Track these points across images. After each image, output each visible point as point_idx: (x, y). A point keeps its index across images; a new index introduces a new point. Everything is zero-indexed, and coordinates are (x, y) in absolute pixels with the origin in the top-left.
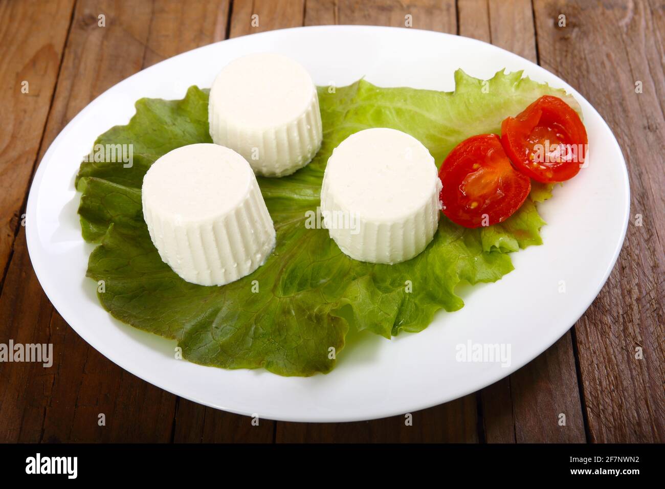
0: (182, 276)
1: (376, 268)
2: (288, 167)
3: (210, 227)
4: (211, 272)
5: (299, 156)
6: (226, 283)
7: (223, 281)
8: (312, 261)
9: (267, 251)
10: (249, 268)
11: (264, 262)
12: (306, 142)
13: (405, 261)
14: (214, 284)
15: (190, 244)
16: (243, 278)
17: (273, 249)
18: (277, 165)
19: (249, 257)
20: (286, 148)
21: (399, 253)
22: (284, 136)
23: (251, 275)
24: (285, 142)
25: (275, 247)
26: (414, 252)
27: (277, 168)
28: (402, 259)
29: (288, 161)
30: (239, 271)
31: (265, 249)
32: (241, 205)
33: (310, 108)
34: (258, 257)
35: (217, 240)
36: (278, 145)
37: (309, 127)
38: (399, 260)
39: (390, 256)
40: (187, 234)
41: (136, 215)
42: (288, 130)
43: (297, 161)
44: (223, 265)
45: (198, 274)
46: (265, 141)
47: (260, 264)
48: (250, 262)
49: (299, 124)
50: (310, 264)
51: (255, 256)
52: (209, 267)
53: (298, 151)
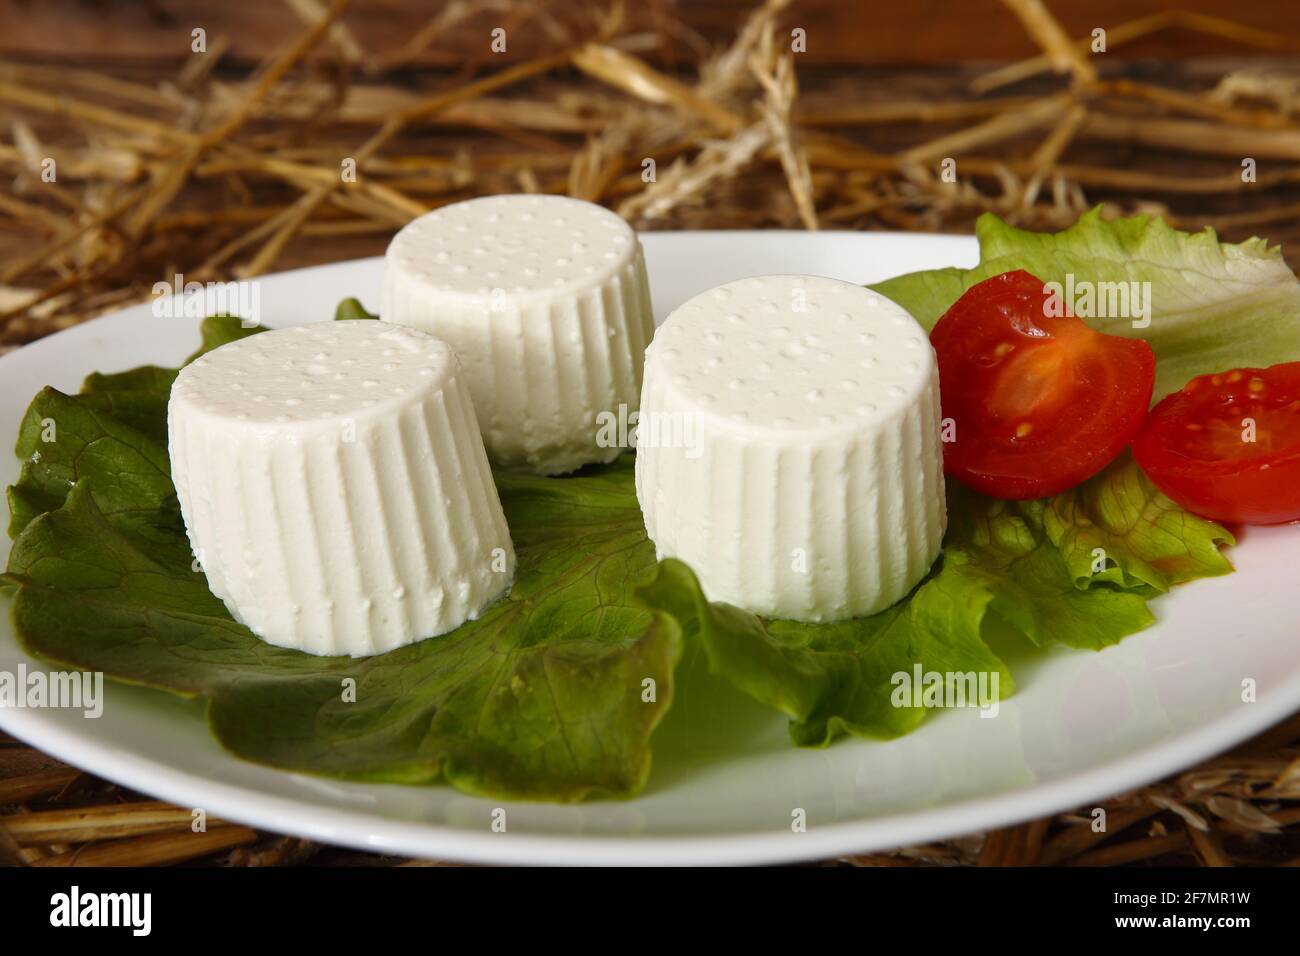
0: (258, 629)
1: (774, 628)
2: (556, 438)
3: (332, 450)
4: (334, 607)
5: (586, 409)
6: (373, 652)
7: (364, 642)
8: (605, 600)
9: (488, 583)
10: (437, 612)
11: (480, 613)
12: (606, 376)
13: (855, 618)
14: (342, 653)
15: (277, 507)
16: (420, 642)
17: (508, 588)
18: (528, 425)
19: (439, 580)
20: (549, 372)
21: (837, 577)
22: (543, 331)
23: (442, 637)
24: (548, 352)
25: (511, 585)
26: (878, 587)
27: (529, 434)
28: (845, 602)
29: (556, 417)
30: (410, 617)
31: (483, 574)
32: (418, 409)
33: (616, 282)
34: (463, 590)
35: (349, 496)
36: (530, 358)
37: (613, 332)
38: (837, 606)
39: (814, 582)
40: (271, 471)
41: (161, 508)
42: (555, 316)
43: (581, 427)
44: (367, 586)
45: (299, 612)
46: (495, 339)
47: (467, 614)
48: (441, 596)
49: (582, 307)
50: (599, 607)
51: (455, 584)
52: (328, 590)
53: (582, 391)
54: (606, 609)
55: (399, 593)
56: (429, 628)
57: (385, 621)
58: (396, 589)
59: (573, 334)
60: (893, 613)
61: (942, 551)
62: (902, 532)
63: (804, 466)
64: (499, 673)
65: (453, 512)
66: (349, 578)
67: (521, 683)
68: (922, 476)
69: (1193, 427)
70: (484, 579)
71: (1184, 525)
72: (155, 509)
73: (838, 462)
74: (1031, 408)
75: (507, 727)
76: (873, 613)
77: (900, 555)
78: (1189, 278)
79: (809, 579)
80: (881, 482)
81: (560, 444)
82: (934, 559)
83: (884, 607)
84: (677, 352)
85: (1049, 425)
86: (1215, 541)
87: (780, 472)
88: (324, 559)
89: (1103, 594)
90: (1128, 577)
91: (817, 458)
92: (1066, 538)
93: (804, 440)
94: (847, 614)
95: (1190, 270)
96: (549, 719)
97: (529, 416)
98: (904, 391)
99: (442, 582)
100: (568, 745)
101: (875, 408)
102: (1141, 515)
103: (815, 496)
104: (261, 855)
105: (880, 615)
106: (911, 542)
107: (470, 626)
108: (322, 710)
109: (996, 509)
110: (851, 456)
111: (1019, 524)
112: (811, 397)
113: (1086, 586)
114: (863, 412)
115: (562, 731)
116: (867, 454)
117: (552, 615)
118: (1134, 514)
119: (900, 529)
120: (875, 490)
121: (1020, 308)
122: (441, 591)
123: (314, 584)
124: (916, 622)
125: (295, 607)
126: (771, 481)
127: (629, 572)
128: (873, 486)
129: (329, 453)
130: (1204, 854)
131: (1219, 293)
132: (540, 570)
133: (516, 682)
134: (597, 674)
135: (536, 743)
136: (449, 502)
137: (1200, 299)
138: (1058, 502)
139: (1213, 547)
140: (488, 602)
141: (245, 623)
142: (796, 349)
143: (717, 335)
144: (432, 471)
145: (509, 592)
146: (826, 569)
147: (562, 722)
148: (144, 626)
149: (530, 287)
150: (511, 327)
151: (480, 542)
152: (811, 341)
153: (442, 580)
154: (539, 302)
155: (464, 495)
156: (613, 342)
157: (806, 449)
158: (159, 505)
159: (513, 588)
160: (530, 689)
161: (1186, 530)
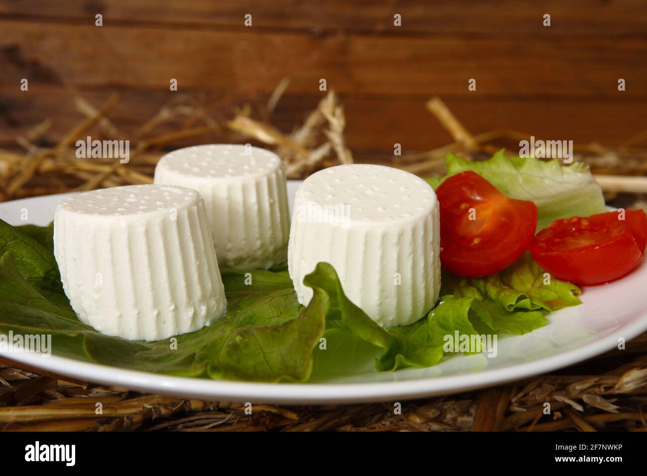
2: (243, 253)
3: (143, 229)
4: (139, 314)
5: (258, 239)
6: (158, 339)
7: (154, 333)
8: (276, 314)
9: (215, 309)
10: (191, 319)
11: (211, 324)
12: (268, 223)
13: (399, 326)
14: (142, 339)
15: (113, 260)
16: (181, 335)
17: (224, 313)
18: (229, 246)
19: (192, 303)
20: (240, 218)
21: (392, 302)
22: (238, 197)
23: (192, 333)
24: (240, 208)
25: (226, 312)
26: (411, 309)
27: (229, 251)
28: (395, 316)
29: (243, 242)
30: (177, 321)
31: (213, 304)
32: (185, 213)
33: (274, 176)
34: (203, 310)
35: (150, 254)
36: (231, 211)
37: (272, 201)
38: (391, 318)
39: (380, 304)
40: (111, 240)
41: (44, 277)
42: (244, 189)
43: (255, 248)
44: (156, 303)
45: (121, 316)
46: (214, 200)
47: (205, 323)
48: (193, 311)
49: (258, 186)
50: (272, 317)
51: (200, 306)
52: (136, 304)
53: (256, 229)
54: (276, 318)
55: (172, 307)
56: (186, 328)
57: (164, 322)
58: (171, 305)
59: (253, 199)
60: (417, 325)
61: (439, 299)
62: (423, 282)
63: (377, 241)
64: (227, 338)
65: (200, 268)
66: (148, 298)
67: (241, 338)
68: (432, 253)
69: (557, 240)
70: (213, 306)
71: (556, 285)
72: (40, 278)
73: (394, 240)
74: (480, 231)
75: (235, 358)
76: (408, 324)
77: (422, 293)
78: (547, 182)
79: (378, 302)
80: (414, 252)
81: (245, 256)
82: (436, 301)
83: (413, 321)
84: (313, 192)
85: (489, 240)
86: (572, 290)
87: (366, 243)
88: (135, 288)
89: (520, 314)
90: (532, 305)
91: (384, 236)
92: (498, 293)
93: (378, 227)
94: (396, 324)
95: (547, 178)
96: (257, 352)
97: (230, 241)
98: (425, 208)
99: (193, 304)
100: (268, 362)
101: (412, 214)
102: (533, 285)
103: (383, 258)
104: (105, 426)
105: (411, 325)
106: (426, 287)
107: (206, 329)
108: (137, 354)
109: (463, 283)
110: (401, 235)
111: (474, 289)
112: (380, 209)
113: (512, 310)
114: (406, 215)
115: (264, 356)
116: (408, 236)
117: (250, 318)
118: (529, 286)
119: (422, 280)
120: (411, 256)
121: (471, 188)
122: (193, 309)
123: (129, 300)
124: (432, 323)
125: (118, 314)
126: (362, 248)
127: (286, 304)
128: (410, 254)
129: (141, 230)
130: (581, 426)
131: (561, 189)
132: (240, 306)
133: (238, 338)
134: (282, 330)
135: (251, 363)
136: (198, 263)
137: (553, 191)
138: (492, 280)
139: (571, 293)
140: (215, 319)
141: (91, 325)
142: (370, 192)
143: (331, 186)
144: (191, 245)
145: (225, 315)
146: (386, 298)
147: (264, 353)
148: (41, 318)
149: (232, 175)
150: (223, 194)
151: (212, 286)
152: (377, 189)
153: (193, 303)
154: (237, 182)
155: (205, 261)
156: (272, 205)
157: (379, 232)
158: (43, 275)
159: (227, 313)
160: (246, 340)
161: (557, 287)
